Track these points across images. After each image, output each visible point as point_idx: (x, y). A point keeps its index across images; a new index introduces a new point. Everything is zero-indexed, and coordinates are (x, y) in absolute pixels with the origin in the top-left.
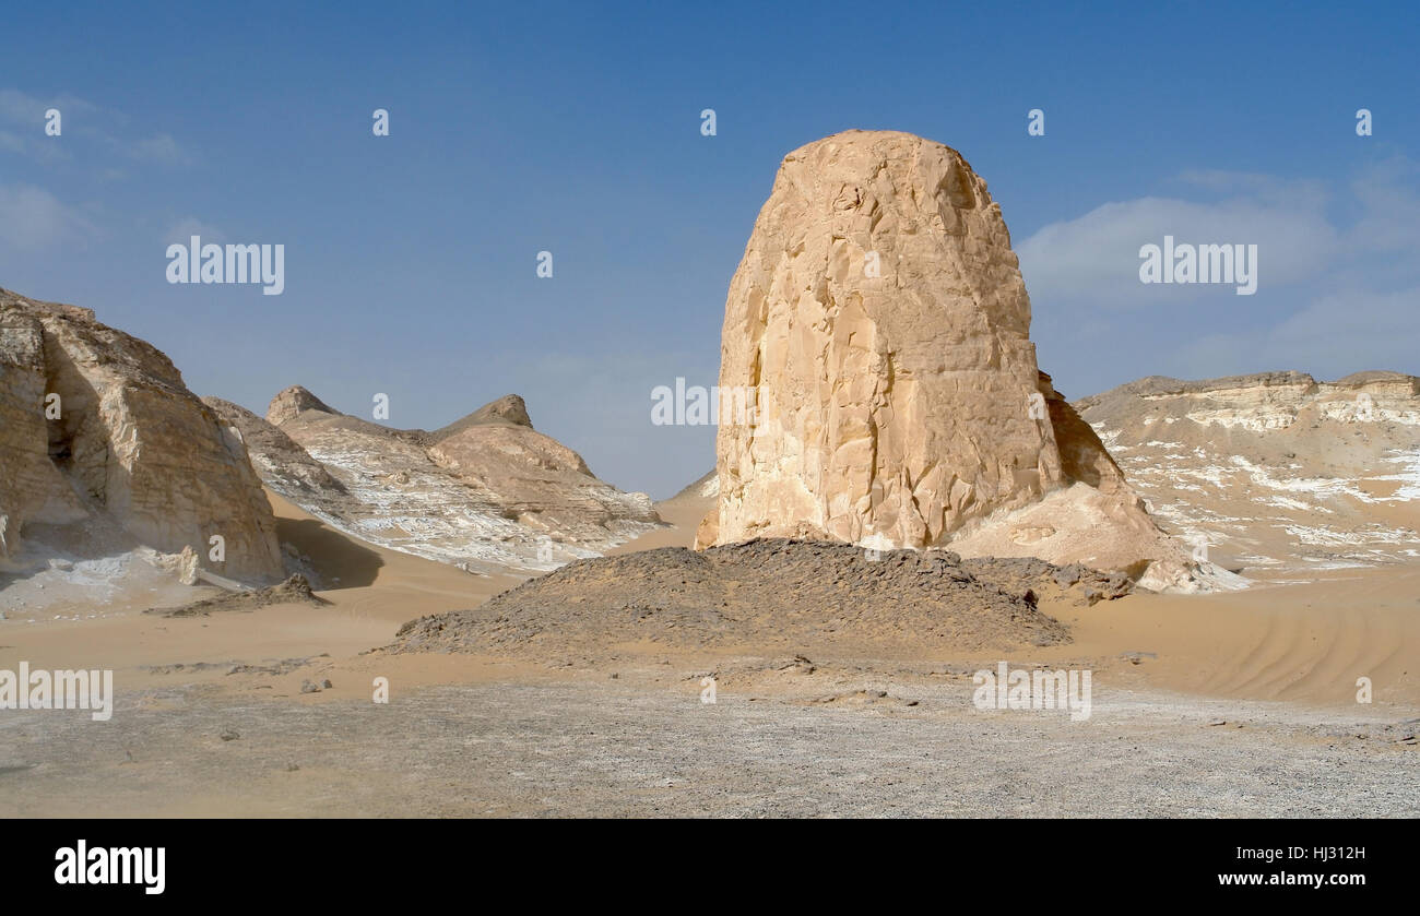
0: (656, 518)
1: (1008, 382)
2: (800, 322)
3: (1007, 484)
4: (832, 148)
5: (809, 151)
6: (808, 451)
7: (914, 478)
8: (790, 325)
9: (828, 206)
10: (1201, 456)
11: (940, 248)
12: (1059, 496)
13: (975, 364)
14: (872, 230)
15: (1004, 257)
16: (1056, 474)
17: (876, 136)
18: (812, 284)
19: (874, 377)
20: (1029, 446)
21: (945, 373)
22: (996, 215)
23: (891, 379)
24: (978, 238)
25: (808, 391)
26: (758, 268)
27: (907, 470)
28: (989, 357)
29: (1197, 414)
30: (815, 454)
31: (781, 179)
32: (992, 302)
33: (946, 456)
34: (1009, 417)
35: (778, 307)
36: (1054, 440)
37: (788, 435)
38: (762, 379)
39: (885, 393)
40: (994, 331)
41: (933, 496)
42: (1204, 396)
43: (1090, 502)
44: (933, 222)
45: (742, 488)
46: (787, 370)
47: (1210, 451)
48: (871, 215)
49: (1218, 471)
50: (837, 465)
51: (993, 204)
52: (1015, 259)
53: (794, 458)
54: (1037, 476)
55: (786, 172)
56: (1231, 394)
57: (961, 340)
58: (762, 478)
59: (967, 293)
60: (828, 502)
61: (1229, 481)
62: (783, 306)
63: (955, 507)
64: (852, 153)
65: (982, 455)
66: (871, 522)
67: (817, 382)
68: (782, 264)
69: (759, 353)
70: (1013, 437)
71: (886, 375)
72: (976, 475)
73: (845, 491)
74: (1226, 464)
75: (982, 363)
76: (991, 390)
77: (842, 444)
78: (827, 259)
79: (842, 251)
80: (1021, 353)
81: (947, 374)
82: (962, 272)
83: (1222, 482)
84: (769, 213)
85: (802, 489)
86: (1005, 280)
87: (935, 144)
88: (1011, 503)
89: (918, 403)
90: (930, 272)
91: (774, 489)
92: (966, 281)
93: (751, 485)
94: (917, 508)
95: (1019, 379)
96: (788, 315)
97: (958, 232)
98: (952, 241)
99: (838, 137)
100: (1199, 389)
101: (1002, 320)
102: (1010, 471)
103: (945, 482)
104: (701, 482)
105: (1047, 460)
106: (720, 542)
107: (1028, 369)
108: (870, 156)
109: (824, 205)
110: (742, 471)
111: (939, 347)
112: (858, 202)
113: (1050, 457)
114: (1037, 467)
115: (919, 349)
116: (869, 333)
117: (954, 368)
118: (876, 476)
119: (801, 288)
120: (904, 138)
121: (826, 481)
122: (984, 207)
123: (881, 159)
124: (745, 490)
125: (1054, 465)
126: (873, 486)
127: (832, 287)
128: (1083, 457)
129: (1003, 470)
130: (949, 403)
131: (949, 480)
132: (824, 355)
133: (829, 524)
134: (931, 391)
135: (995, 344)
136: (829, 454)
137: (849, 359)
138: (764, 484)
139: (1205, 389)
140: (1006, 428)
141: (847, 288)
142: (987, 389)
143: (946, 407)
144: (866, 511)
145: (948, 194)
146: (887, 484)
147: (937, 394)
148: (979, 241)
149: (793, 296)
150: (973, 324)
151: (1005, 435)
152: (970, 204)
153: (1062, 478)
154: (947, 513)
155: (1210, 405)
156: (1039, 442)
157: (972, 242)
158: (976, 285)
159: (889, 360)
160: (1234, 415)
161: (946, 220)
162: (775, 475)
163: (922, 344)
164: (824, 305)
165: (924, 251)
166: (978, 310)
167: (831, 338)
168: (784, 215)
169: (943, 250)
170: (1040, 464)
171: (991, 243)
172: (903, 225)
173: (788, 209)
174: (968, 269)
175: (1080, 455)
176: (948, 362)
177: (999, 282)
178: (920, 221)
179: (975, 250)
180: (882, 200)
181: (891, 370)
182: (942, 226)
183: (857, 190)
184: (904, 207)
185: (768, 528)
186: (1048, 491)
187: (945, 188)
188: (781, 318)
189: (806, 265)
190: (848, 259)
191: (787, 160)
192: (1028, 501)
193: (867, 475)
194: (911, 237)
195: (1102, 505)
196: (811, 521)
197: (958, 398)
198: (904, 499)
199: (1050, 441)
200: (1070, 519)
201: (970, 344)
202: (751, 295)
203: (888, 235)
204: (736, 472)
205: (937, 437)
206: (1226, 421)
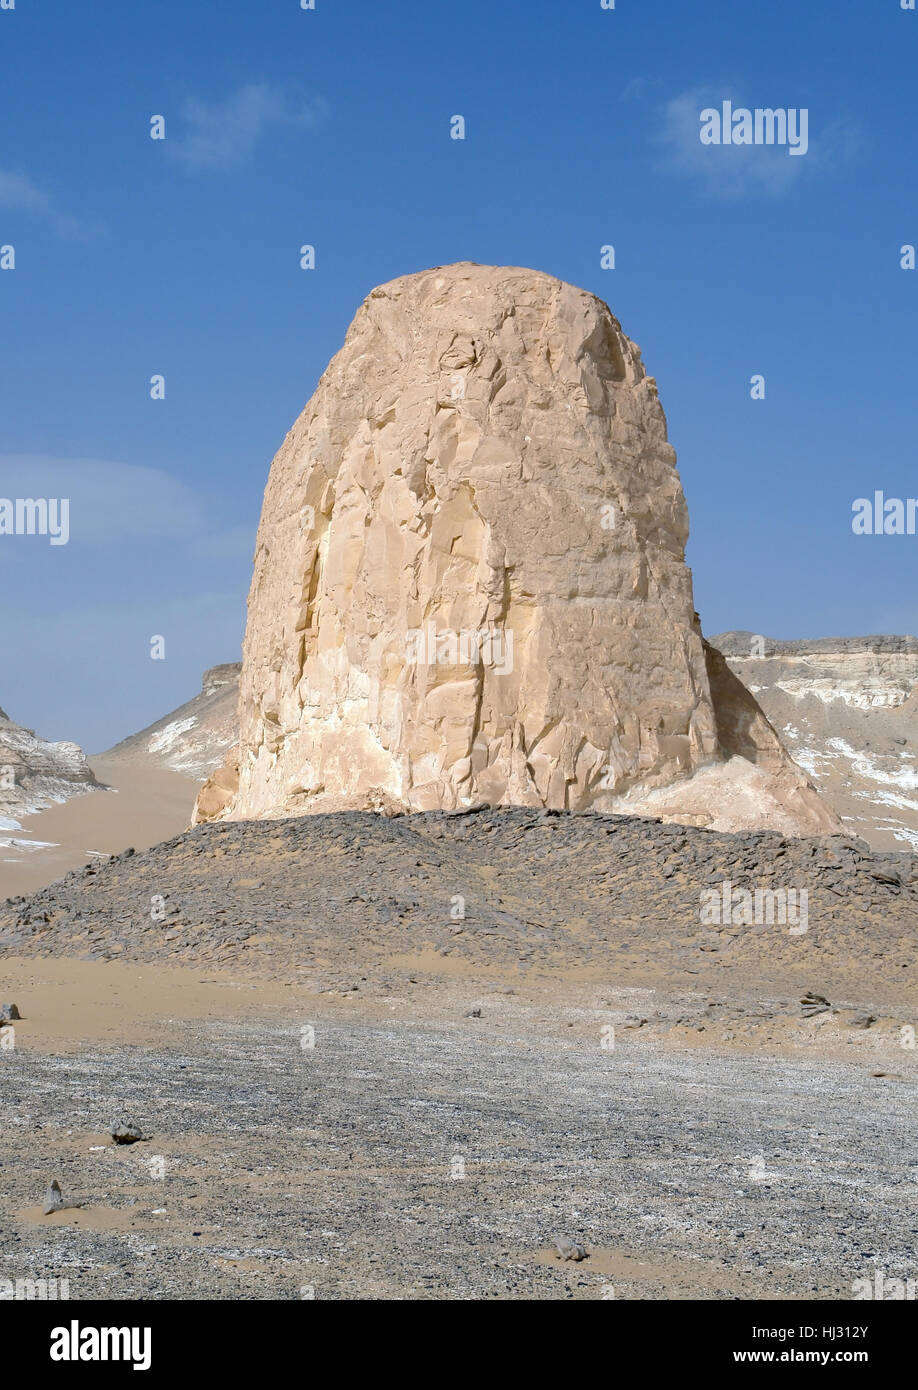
0: (89, 777)
1: (657, 617)
2: (382, 517)
3: (650, 753)
4: (439, 284)
5: (406, 286)
6: (386, 693)
7: (530, 738)
8: (368, 522)
9: (432, 361)
10: (793, 736)
11: (580, 431)
12: (712, 773)
13: (616, 590)
14: (491, 399)
15: (659, 449)
16: (711, 744)
17: (503, 273)
18: (405, 467)
19: (484, 599)
20: (678, 704)
21: (578, 600)
22: (651, 393)
23: (506, 603)
24: (628, 423)
25: (390, 612)
26: (324, 441)
27: (522, 727)
28: (635, 583)
29: (789, 683)
30: (394, 699)
31: (363, 321)
32: (643, 510)
33: (574, 712)
34: (658, 665)
35: (350, 495)
36: (709, 698)
37: (355, 671)
38: (320, 592)
39: (497, 621)
40: (643, 548)
41: (555, 762)
42: (798, 660)
43: (757, 783)
44: (574, 394)
45: (281, 739)
46: (360, 581)
47: (803, 730)
48: (490, 379)
49: (812, 756)
50: (427, 715)
51: (647, 378)
52: (672, 454)
53: (364, 703)
54: (688, 745)
55: (371, 312)
56: (832, 659)
57: (600, 557)
58: (310, 726)
59: (612, 495)
60: (411, 763)
61: (826, 769)
62: (356, 494)
63: (582, 780)
64: (469, 292)
65: (620, 713)
66: (469, 795)
67: (404, 599)
68: (358, 439)
69: (317, 556)
70: (659, 691)
71: (500, 597)
72: (611, 740)
73: (435, 751)
74: (821, 747)
75: (625, 591)
76: (636, 627)
77: (435, 686)
78: (427, 434)
79: (449, 424)
80: (675, 580)
81: (580, 601)
82: (608, 465)
83: (817, 770)
84: (343, 367)
85: (372, 744)
86: (658, 482)
87: (580, 292)
88: (654, 778)
89: (541, 637)
90: (566, 462)
91: (330, 744)
92: (611, 479)
93: (295, 736)
94: (533, 780)
95: (671, 615)
96: (364, 508)
97: (603, 411)
98: (596, 422)
99: (447, 270)
100: (794, 652)
101: (652, 534)
102: (654, 736)
103: (570, 745)
104: (147, 733)
105: (700, 726)
106: (228, 815)
107: (682, 602)
108: (492, 298)
109: (427, 361)
110: (284, 718)
111: (571, 565)
112: (474, 360)
113: (704, 721)
114: (687, 733)
115: (546, 565)
116: (481, 539)
117: (590, 594)
118: (479, 733)
119: (386, 473)
120: (539, 279)
121: (410, 736)
122: (637, 382)
123: (508, 304)
124: (286, 741)
125: (709, 732)
126: (475, 747)
127: (432, 472)
128: (741, 723)
129: (646, 735)
130: (580, 640)
131: (576, 743)
132: (416, 564)
133: (412, 795)
134: (558, 622)
135: (644, 565)
136: (415, 699)
137: (449, 571)
138: (315, 735)
139: (801, 652)
140: (652, 678)
141: (453, 475)
142: (630, 625)
143: (577, 645)
144: (463, 780)
145: (594, 358)
146: (493, 744)
147: (566, 626)
148: (630, 426)
149: (375, 482)
150: (617, 536)
151: (651, 687)
152: (619, 375)
153: (718, 749)
154: (571, 788)
155: (805, 672)
156: (692, 699)
157: (621, 426)
158: (624, 484)
159: (505, 576)
160: (834, 688)
161: (589, 393)
162: (332, 724)
163: (551, 559)
164: (419, 496)
165: (559, 433)
166: (626, 518)
167: (427, 542)
168: (365, 370)
169: (584, 434)
170: (691, 729)
171: (644, 431)
172: (533, 396)
173: (371, 363)
174: (614, 462)
175: (737, 720)
176: (583, 585)
177: (652, 483)
178: (557, 394)
179: (624, 437)
180: (507, 361)
181: (507, 591)
182: (585, 402)
183: (473, 343)
184: (535, 372)
185: (321, 795)
186: (700, 765)
187: (590, 351)
188: (353, 511)
189: (397, 440)
190: (456, 436)
191: (374, 296)
192: (675, 778)
193: (468, 730)
194: (542, 413)
195: (773, 788)
196: (388, 789)
197: (594, 635)
198: (515, 766)
199: (704, 699)
200: (731, 804)
201: (612, 563)
202: (312, 477)
203: (513, 407)
204: (274, 719)
205: (564, 685)
206: (825, 694)
